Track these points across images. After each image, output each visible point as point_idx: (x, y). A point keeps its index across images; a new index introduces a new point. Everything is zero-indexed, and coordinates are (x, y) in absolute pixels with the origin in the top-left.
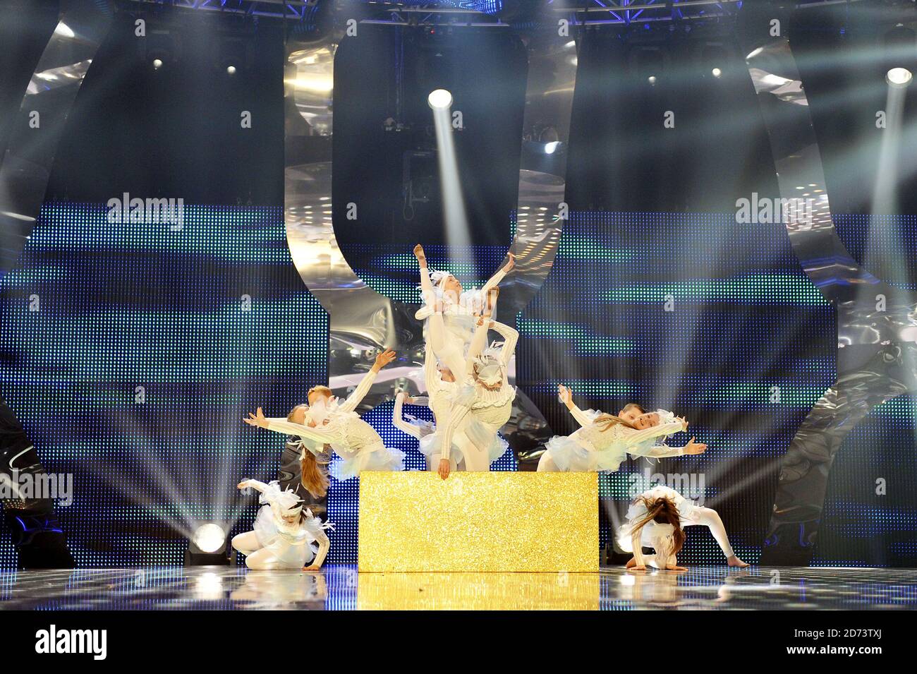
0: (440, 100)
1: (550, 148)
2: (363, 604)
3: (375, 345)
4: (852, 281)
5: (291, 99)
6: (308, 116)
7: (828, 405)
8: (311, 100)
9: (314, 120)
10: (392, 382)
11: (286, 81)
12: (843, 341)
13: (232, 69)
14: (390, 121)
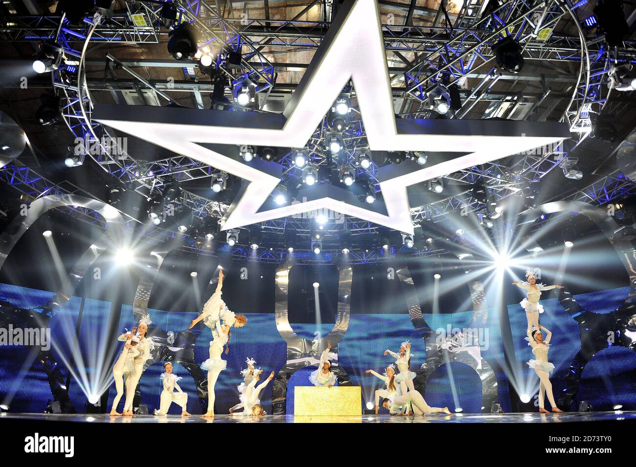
0: (316, 285)
1: (346, 297)
2: (295, 422)
3: (299, 351)
4: (429, 332)
5: (277, 285)
6: (281, 289)
7: (425, 367)
8: (283, 285)
9: (283, 290)
10: (304, 362)
11: (276, 280)
12: (428, 348)
13: (262, 277)
14: (303, 290)
